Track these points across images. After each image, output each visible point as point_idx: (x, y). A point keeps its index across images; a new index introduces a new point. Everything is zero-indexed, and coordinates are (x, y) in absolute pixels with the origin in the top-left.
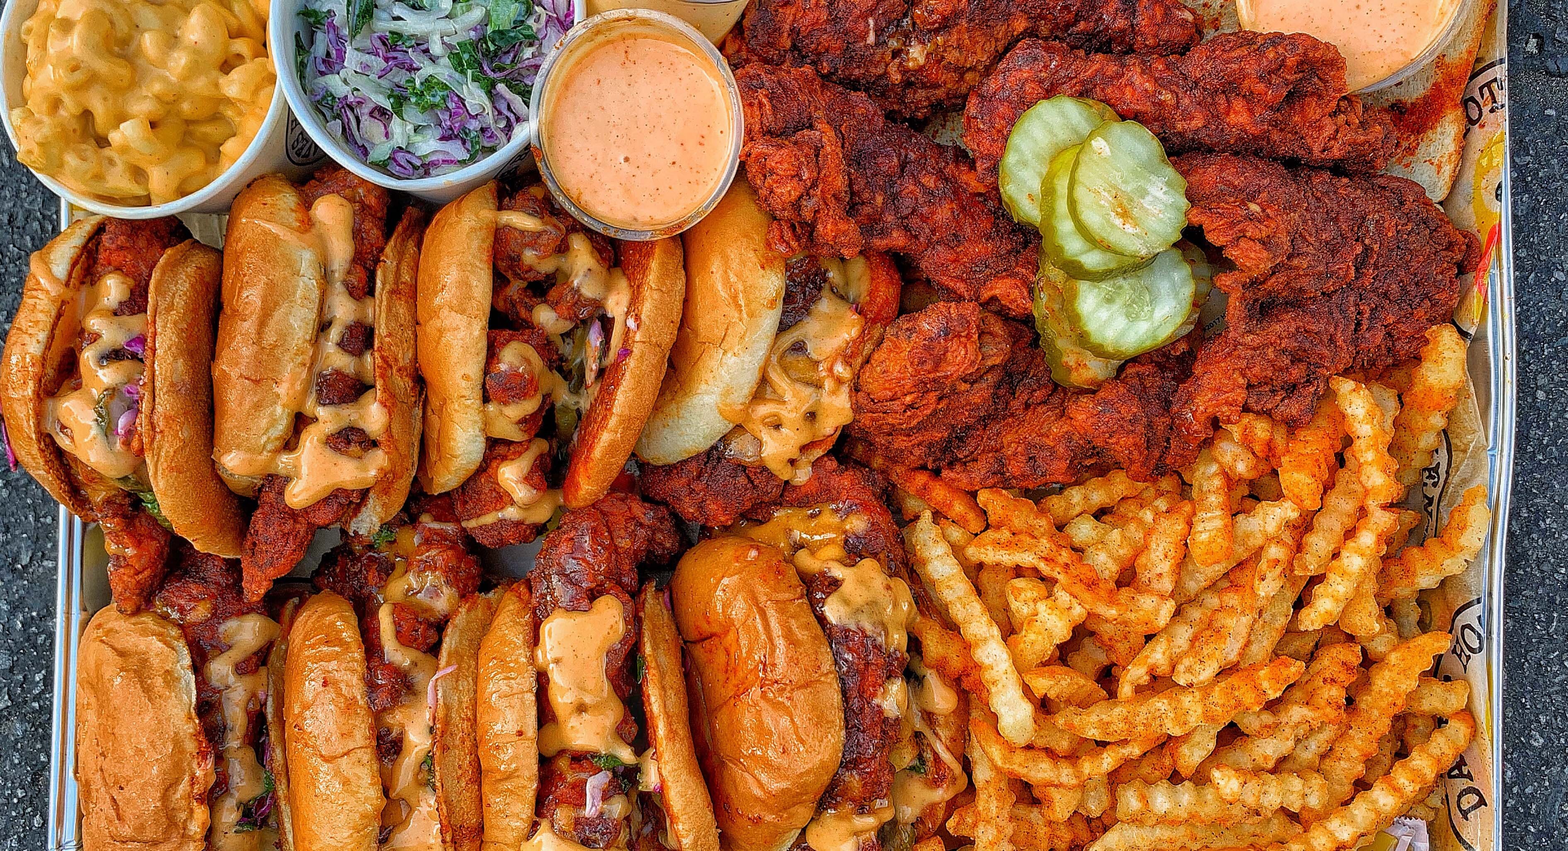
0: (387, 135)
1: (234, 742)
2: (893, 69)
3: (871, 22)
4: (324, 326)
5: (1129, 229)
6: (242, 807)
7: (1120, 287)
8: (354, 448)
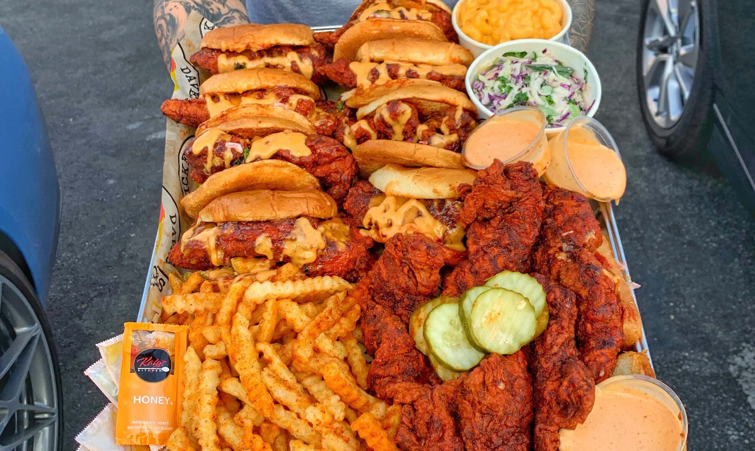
0: (489, 79)
1: (267, 60)
2: (555, 249)
3: (572, 232)
4: (416, 64)
5: (484, 320)
6: (243, 65)
7: (458, 330)
8: (371, 77)
